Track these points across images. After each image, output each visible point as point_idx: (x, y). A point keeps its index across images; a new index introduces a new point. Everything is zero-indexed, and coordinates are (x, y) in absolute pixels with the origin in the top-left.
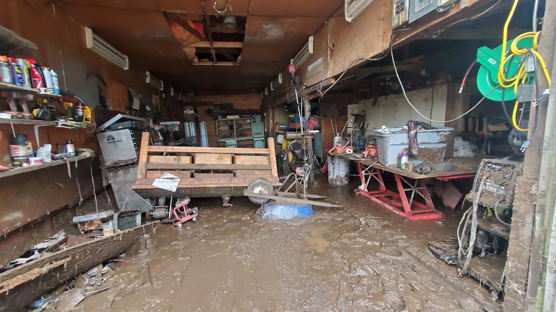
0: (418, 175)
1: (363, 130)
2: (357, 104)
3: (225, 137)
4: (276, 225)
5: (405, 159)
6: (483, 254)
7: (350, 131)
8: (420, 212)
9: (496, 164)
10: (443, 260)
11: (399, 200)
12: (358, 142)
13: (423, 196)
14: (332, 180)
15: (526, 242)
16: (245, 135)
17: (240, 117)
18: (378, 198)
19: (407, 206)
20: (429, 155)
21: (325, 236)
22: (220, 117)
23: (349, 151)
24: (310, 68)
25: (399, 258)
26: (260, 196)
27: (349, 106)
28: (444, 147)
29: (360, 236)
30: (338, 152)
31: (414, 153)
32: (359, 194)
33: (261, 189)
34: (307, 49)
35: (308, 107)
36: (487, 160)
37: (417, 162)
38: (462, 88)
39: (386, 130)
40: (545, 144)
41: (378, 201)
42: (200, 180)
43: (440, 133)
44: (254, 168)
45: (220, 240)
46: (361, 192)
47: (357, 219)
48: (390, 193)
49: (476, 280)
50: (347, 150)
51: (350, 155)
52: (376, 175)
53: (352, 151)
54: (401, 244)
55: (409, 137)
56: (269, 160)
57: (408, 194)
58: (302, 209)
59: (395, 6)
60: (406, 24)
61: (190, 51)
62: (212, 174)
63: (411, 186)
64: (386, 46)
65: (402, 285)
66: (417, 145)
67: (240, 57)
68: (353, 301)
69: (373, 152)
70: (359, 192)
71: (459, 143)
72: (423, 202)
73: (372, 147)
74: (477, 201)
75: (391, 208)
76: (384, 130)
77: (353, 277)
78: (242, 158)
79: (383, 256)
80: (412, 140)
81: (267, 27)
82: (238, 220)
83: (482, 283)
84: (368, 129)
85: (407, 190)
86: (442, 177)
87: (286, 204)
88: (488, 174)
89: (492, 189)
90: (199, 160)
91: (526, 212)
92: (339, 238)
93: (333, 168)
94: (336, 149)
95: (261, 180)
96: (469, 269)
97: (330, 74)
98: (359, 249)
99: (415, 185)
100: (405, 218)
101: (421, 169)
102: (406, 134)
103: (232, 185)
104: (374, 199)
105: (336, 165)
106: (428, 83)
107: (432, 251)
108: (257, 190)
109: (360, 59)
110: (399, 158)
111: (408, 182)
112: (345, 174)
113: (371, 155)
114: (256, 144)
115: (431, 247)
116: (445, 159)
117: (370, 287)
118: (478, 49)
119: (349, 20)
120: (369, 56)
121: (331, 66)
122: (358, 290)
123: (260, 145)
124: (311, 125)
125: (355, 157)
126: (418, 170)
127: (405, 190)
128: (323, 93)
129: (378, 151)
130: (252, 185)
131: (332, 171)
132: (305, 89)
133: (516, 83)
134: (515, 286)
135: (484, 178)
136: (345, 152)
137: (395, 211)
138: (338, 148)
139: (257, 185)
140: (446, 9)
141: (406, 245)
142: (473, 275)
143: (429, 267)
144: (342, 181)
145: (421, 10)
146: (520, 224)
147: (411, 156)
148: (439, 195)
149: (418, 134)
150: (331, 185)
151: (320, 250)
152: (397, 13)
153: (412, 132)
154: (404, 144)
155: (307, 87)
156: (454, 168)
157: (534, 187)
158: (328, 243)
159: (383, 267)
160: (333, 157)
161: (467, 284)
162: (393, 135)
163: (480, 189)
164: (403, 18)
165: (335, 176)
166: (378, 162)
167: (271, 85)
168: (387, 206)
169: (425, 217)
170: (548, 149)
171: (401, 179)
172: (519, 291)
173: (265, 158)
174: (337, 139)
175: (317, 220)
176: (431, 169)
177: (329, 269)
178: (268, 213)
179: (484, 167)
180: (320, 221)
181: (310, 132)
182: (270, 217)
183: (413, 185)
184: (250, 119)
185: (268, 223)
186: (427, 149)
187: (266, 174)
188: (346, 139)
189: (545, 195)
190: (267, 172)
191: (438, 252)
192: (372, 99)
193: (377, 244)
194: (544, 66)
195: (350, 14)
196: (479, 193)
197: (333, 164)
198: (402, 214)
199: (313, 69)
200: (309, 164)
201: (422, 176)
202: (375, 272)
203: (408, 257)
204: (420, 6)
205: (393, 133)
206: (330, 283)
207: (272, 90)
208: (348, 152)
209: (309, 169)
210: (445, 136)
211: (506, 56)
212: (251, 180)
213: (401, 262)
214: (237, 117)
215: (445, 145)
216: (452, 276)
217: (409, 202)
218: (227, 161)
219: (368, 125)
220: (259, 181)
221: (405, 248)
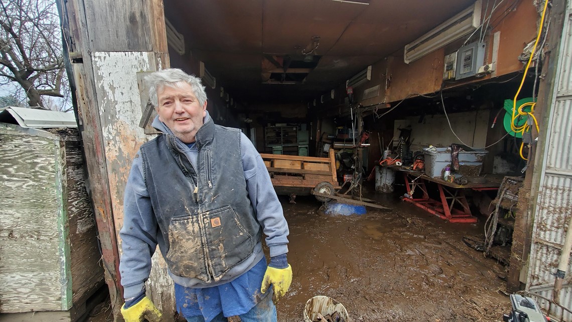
0: (458, 185)
1: (408, 144)
2: (403, 119)
3: (273, 143)
4: (338, 219)
5: (447, 173)
6: (504, 245)
7: (395, 144)
8: (458, 216)
9: (514, 180)
10: (473, 248)
11: (442, 207)
12: (406, 157)
13: (461, 203)
14: (379, 187)
15: (523, 228)
16: (291, 142)
17: (287, 125)
18: (422, 204)
19: (447, 211)
20: (467, 170)
21: (379, 229)
22: (269, 125)
23: (399, 163)
24: (367, 91)
25: (439, 246)
26: (325, 196)
27: (396, 121)
28: (480, 166)
29: (409, 231)
30: (388, 164)
31: (455, 169)
32: (405, 200)
33: (325, 190)
34: (365, 75)
35: (361, 123)
36: (507, 177)
37: (458, 176)
38: (493, 125)
39: (434, 149)
40: (534, 170)
41: (422, 207)
42: (279, 181)
43: (477, 155)
44: (318, 174)
45: (297, 226)
46: (406, 199)
47: (405, 219)
48: (432, 201)
49: (495, 259)
50: (397, 163)
51: (400, 166)
52: (420, 185)
53: (401, 164)
54: (441, 237)
55: (452, 156)
56: (330, 168)
57: (449, 202)
58: (358, 208)
59: (446, 65)
60: (453, 79)
61: (266, 75)
62: (287, 176)
63: (452, 195)
64: (438, 89)
65: (441, 262)
66: (458, 163)
67: (304, 80)
68: (405, 267)
69: (421, 166)
70: (405, 199)
71: (498, 161)
72: (462, 209)
73: (420, 162)
74: (498, 205)
75: (434, 213)
76: (431, 149)
77: (405, 255)
78: (309, 165)
79: (427, 244)
80: (454, 159)
81: (336, 62)
82: (305, 214)
83: (499, 261)
84: (413, 143)
85: (448, 198)
86: (477, 188)
87: (345, 203)
88: (507, 187)
89: (510, 197)
90: (277, 165)
91: (524, 210)
92: (391, 231)
93: (381, 177)
94: (385, 161)
95: (326, 183)
96: (490, 252)
97: (386, 100)
98: (408, 239)
99: (456, 195)
100: (445, 220)
101: (460, 181)
102: (450, 154)
103: (303, 186)
104: (418, 205)
105: (384, 175)
106: (473, 106)
107: (465, 242)
108: (322, 191)
109: (415, 94)
110: (443, 172)
111: (450, 191)
112: (391, 183)
113: (419, 168)
114: (300, 151)
115: (465, 240)
116: (481, 175)
117: (417, 261)
118: (505, 100)
119: (407, 62)
120: (423, 93)
121: (388, 93)
122: (408, 262)
123: (303, 151)
124: (363, 139)
125: (405, 169)
126: (458, 182)
127: (446, 198)
128: (379, 116)
129: (426, 166)
130: (319, 186)
131: (379, 179)
132: (359, 107)
133: (523, 130)
134: (516, 256)
135: (505, 189)
136: (395, 163)
137: (437, 215)
138: (388, 160)
139: (322, 187)
140: (482, 76)
141: (446, 237)
142: (494, 256)
143: (462, 253)
144: (388, 188)
145: (465, 74)
146: (520, 217)
147: (452, 171)
148: (477, 205)
149: (459, 155)
150: (378, 191)
151: (376, 238)
152: (447, 70)
153: (454, 153)
154: (448, 161)
155: (361, 107)
156: (487, 182)
157: (527, 195)
158: (382, 234)
159: (427, 250)
160: (381, 168)
161: (489, 262)
162: (439, 154)
163: (502, 196)
164: (451, 75)
165: (382, 184)
166: (425, 174)
167: (322, 98)
168: (430, 211)
169: (462, 221)
170: (536, 173)
171: (443, 189)
172: (518, 259)
173: (327, 166)
174: (387, 152)
175: (370, 218)
176: (468, 182)
177: (385, 249)
178: (331, 210)
179: (506, 182)
180: (372, 219)
181: (362, 145)
182: (332, 212)
183: (454, 195)
184: (296, 127)
185: (329, 217)
186: (466, 166)
187: (328, 179)
188: (395, 153)
189: (533, 199)
190: (328, 177)
191: (470, 242)
192: (419, 117)
193: (422, 237)
194: (537, 124)
195: (408, 58)
196: (501, 199)
197: (381, 174)
198: (443, 217)
199: (370, 93)
200: (359, 172)
201: (461, 187)
202: (420, 253)
203: (447, 245)
204: (464, 71)
205: (439, 152)
206: (388, 257)
207: (322, 102)
208: (397, 164)
209: (359, 177)
210: (481, 157)
211: (515, 116)
212: (317, 183)
213: (441, 249)
214: (285, 125)
215: (481, 164)
216: (479, 258)
217: (449, 208)
218: (297, 167)
219: (414, 139)
220: (324, 184)
221: (443, 240)
